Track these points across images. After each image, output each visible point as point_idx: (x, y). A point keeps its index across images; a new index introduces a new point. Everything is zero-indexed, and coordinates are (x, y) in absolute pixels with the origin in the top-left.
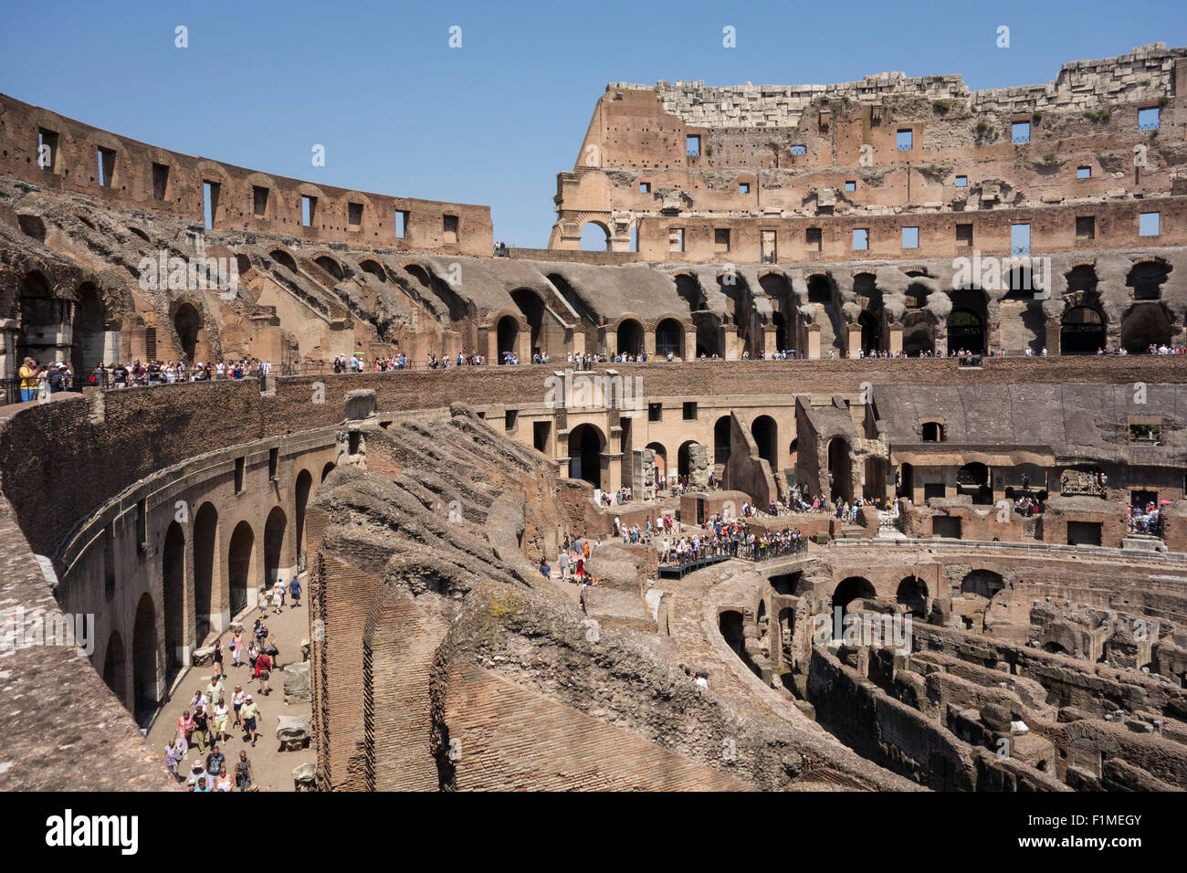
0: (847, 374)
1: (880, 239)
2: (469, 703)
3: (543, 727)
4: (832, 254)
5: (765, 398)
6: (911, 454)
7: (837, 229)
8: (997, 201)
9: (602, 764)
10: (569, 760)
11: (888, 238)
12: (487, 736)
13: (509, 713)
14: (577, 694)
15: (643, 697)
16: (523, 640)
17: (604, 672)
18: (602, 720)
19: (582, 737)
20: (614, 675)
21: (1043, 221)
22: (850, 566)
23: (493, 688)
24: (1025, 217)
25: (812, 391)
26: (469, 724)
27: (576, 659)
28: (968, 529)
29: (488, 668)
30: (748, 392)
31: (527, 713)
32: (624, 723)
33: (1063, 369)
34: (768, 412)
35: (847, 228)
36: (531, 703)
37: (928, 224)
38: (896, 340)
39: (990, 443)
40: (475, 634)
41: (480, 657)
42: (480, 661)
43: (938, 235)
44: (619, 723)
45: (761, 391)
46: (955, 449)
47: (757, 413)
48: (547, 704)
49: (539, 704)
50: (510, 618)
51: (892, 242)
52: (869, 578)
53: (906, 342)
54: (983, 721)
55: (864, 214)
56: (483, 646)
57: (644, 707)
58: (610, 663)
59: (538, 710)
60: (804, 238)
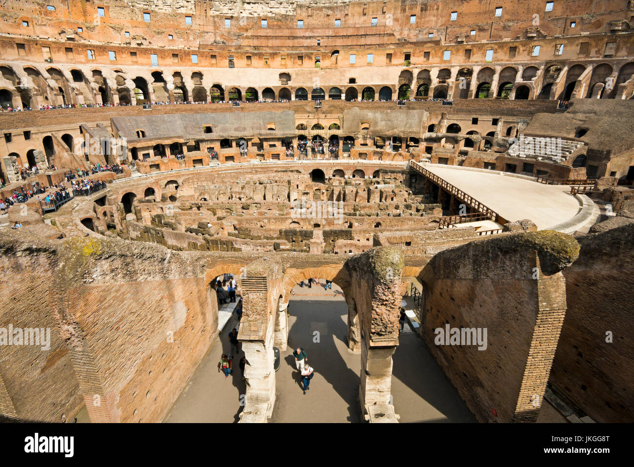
0: (99, 114)
1: (100, 55)
2: (86, 305)
3: (121, 297)
4: (79, 60)
5: (65, 126)
6: (135, 143)
7: (80, 49)
8: (142, 44)
9: (146, 299)
10: (134, 304)
11: (103, 55)
12: (98, 315)
13: (105, 299)
14: (130, 275)
15: (156, 264)
16: (104, 262)
17: (140, 261)
18: (143, 281)
19: (137, 292)
20: (145, 259)
21: (161, 53)
22: (125, 189)
23: (95, 292)
24: (155, 52)
25: (86, 122)
26: (88, 315)
27: (129, 260)
28: (162, 167)
29: (90, 283)
30: (56, 124)
31: (113, 295)
32: (151, 277)
33: (178, 109)
34: (67, 132)
35: (84, 49)
36: (114, 289)
37: (118, 50)
38: (116, 99)
39: (162, 136)
40: (79, 270)
41: (85, 280)
42: (85, 282)
43: (124, 56)
44: (149, 279)
45: (62, 123)
46: (151, 140)
47: (63, 133)
48: (121, 286)
49: (117, 288)
50: (95, 254)
51: (105, 57)
52: (133, 192)
53: (120, 99)
54: (199, 227)
55: (89, 43)
56: (85, 274)
57: (157, 267)
58: (142, 256)
59: (117, 291)
60: (65, 52)
